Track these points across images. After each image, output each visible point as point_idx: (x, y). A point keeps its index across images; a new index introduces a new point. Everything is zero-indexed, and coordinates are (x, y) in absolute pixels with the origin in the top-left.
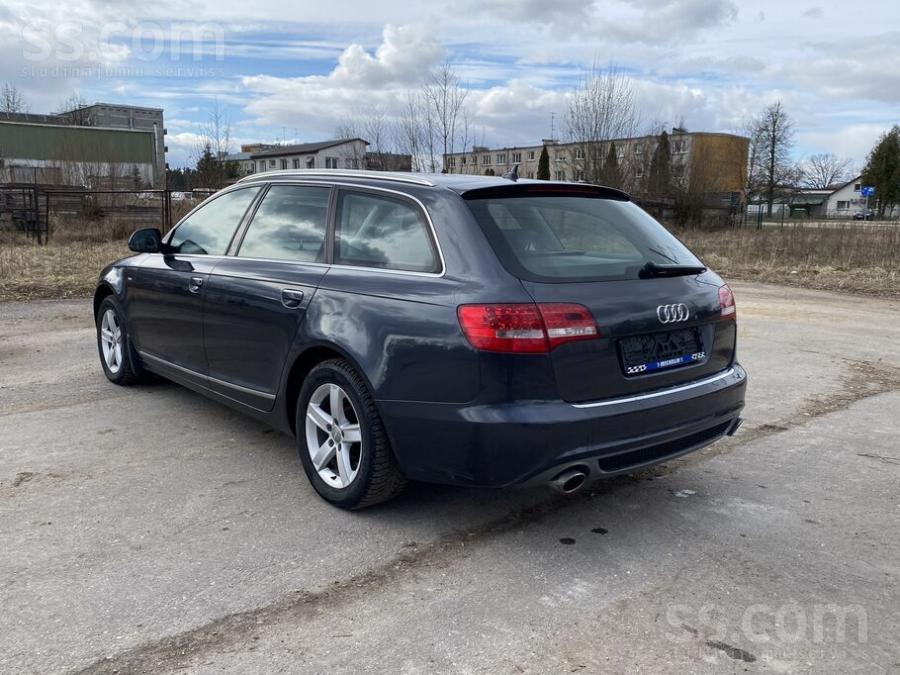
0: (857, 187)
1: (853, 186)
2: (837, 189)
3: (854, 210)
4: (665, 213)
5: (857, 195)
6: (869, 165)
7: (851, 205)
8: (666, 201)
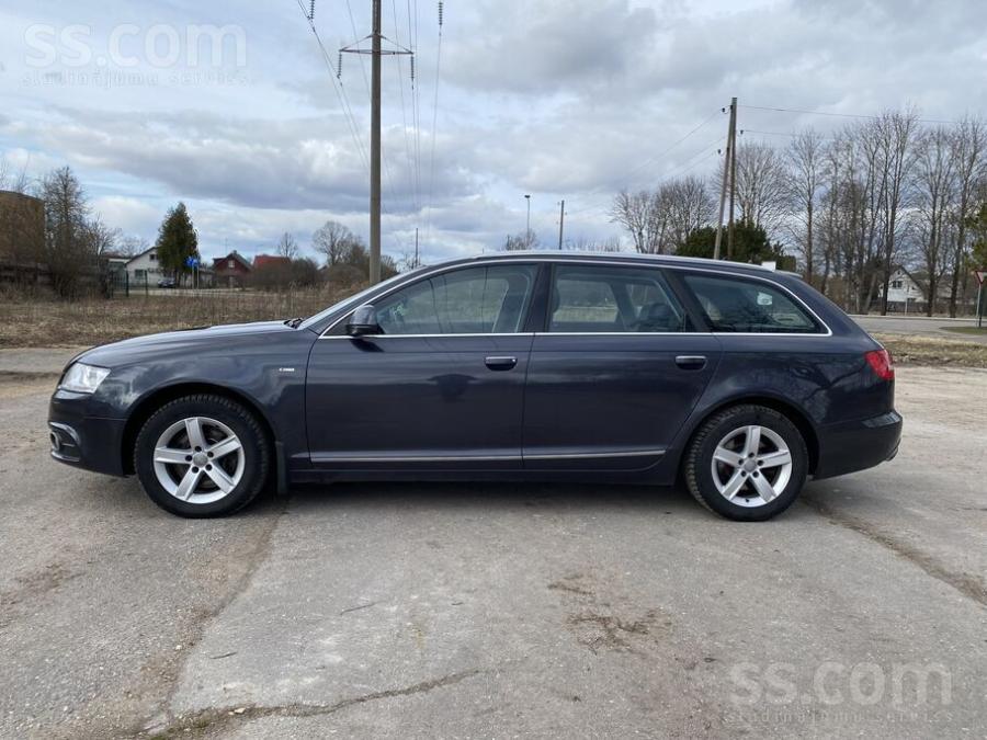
0: (152, 257)
1: (148, 257)
2: (134, 259)
3: (154, 279)
4: (40, 279)
5: (155, 265)
6: (161, 237)
7: (149, 275)
8: (40, 266)
